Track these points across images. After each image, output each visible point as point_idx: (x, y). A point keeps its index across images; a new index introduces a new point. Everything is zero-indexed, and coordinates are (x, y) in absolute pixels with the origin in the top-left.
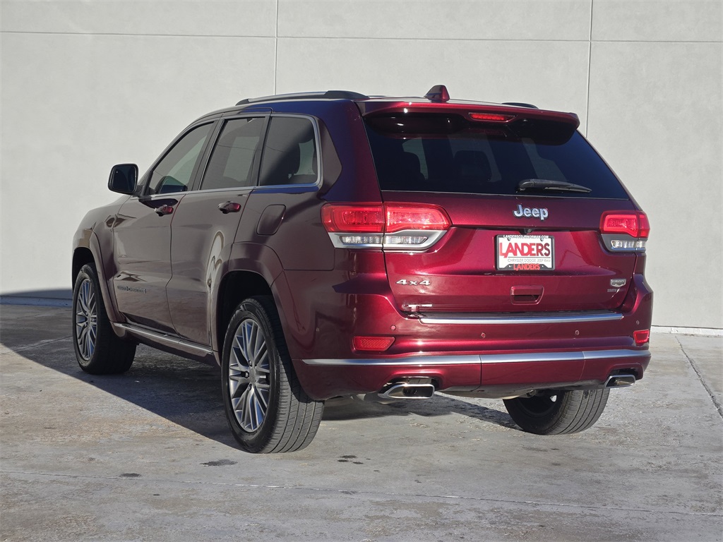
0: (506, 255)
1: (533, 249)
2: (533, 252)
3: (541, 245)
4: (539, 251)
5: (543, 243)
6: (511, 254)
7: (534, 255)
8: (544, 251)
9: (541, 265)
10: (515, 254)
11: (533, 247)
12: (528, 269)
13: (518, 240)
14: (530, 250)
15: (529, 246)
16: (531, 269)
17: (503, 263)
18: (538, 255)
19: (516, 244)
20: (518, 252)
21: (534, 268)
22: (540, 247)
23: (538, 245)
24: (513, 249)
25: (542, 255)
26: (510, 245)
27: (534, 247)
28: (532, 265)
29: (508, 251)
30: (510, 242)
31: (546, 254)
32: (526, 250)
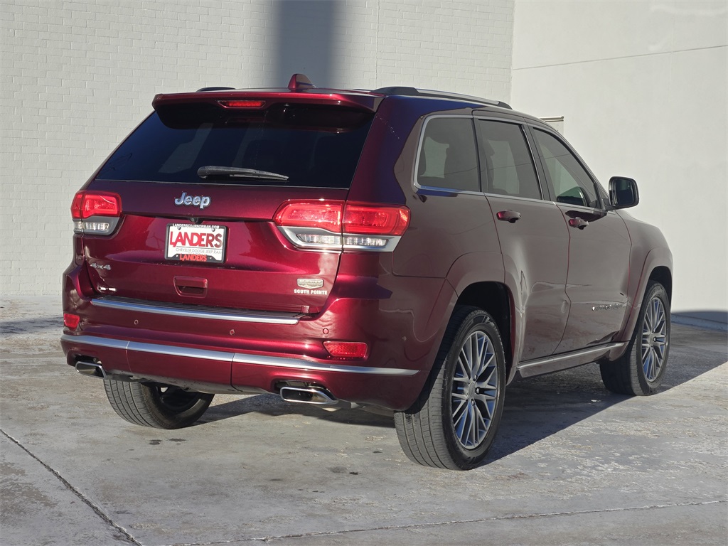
0: (174, 244)
1: (203, 240)
2: (203, 243)
3: (212, 235)
4: (209, 242)
5: (215, 234)
6: (179, 244)
7: (204, 245)
8: (215, 242)
9: (208, 257)
10: (184, 243)
11: (203, 237)
12: (194, 260)
13: (188, 229)
14: (200, 239)
15: (200, 236)
16: (198, 260)
17: (172, 252)
18: (207, 246)
19: (186, 234)
20: (187, 241)
21: (201, 260)
22: (210, 238)
23: (209, 235)
24: (182, 239)
25: (212, 246)
26: (180, 233)
27: (205, 237)
28: (199, 256)
29: (177, 240)
30: (180, 231)
31: (216, 245)
32: (195, 240)
